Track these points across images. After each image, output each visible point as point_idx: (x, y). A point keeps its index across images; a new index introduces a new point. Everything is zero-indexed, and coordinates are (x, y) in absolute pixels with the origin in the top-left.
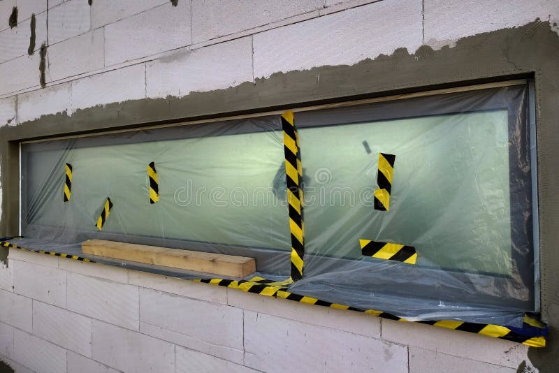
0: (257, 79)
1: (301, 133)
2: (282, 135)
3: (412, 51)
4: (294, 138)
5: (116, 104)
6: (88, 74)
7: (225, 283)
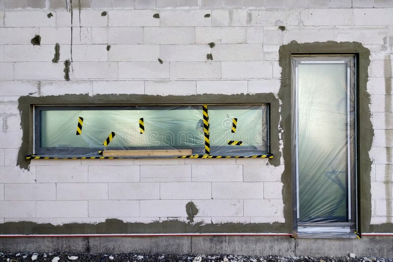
0: (198, 95)
1: (209, 111)
2: (202, 111)
3: (245, 94)
4: (207, 112)
5: (127, 95)
6: (106, 80)
7: (188, 157)
